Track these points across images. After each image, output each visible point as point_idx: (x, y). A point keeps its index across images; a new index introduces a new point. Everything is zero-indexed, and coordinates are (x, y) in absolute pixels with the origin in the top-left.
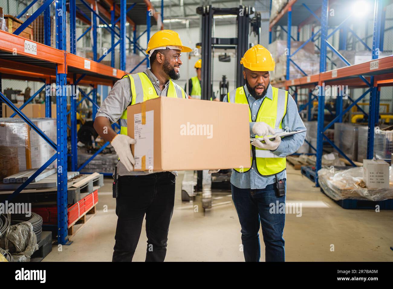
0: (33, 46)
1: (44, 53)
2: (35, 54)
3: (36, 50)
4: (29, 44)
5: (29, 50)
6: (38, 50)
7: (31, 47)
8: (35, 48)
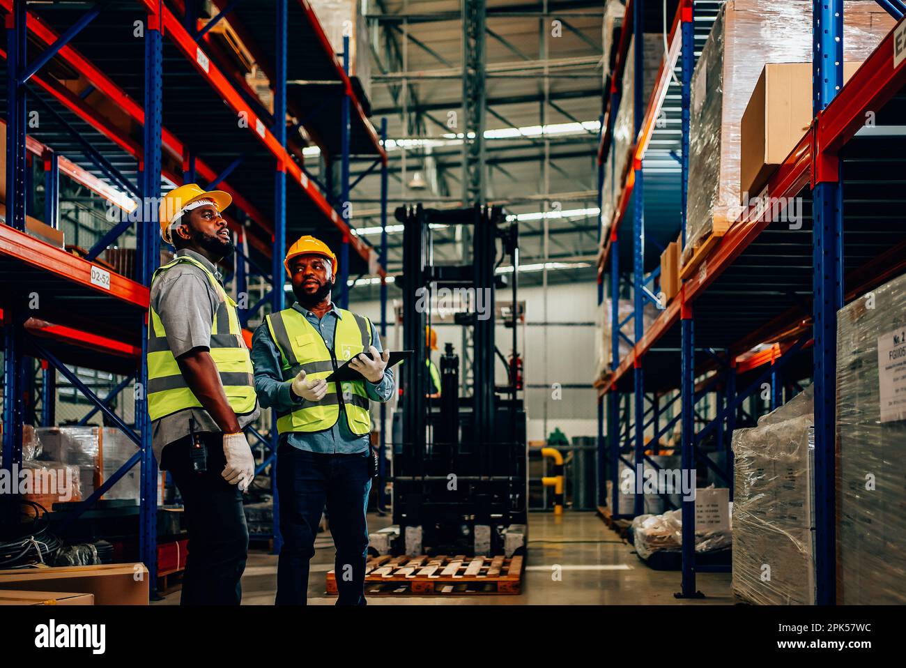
0: (104, 275)
1: (121, 289)
2: (108, 287)
3: (109, 282)
4: (98, 273)
5: (97, 280)
6: (112, 282)
7: (101, 276)
8: (107, 279)
